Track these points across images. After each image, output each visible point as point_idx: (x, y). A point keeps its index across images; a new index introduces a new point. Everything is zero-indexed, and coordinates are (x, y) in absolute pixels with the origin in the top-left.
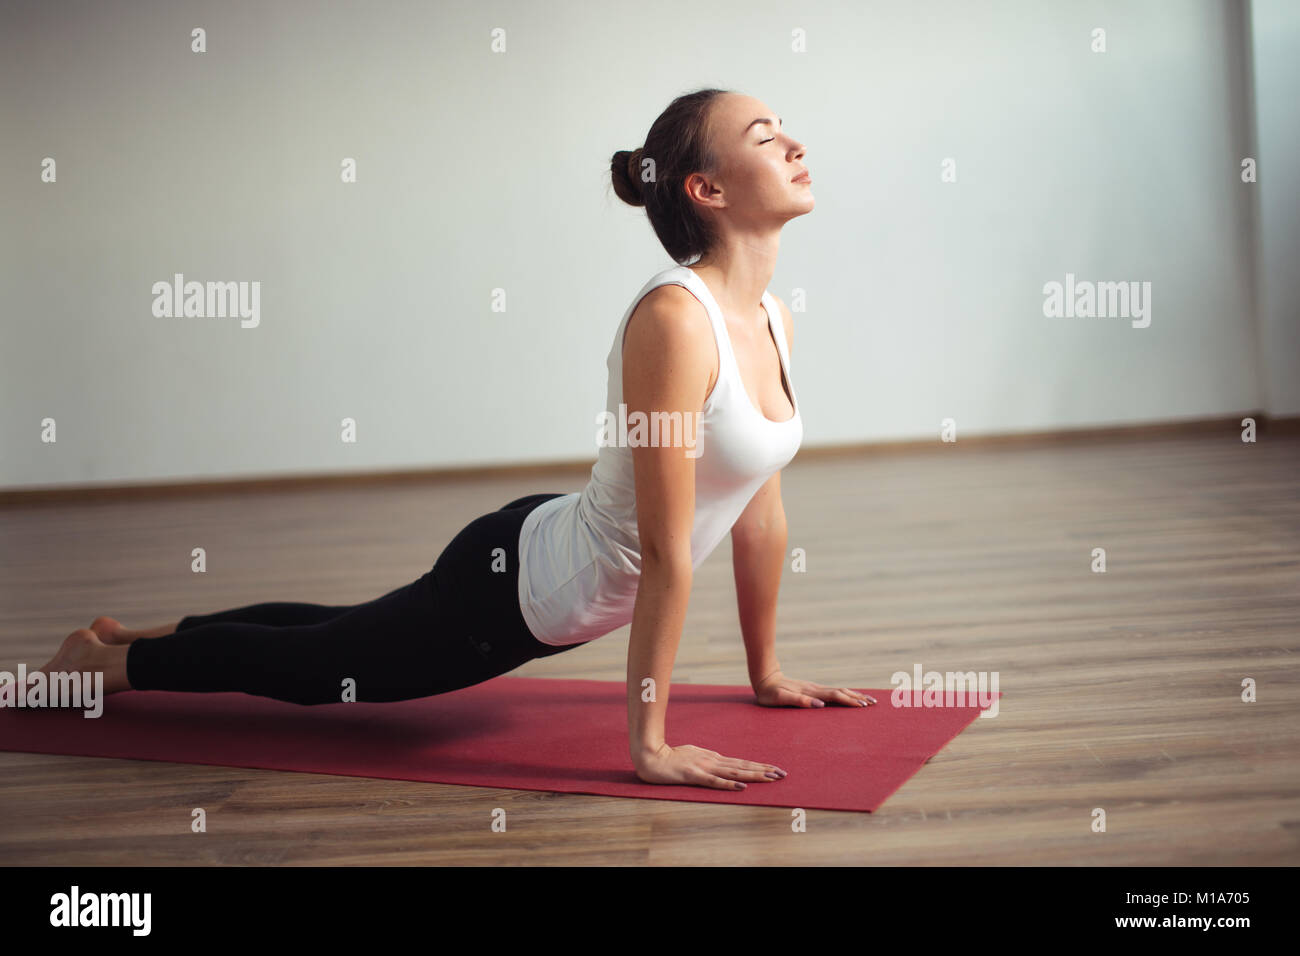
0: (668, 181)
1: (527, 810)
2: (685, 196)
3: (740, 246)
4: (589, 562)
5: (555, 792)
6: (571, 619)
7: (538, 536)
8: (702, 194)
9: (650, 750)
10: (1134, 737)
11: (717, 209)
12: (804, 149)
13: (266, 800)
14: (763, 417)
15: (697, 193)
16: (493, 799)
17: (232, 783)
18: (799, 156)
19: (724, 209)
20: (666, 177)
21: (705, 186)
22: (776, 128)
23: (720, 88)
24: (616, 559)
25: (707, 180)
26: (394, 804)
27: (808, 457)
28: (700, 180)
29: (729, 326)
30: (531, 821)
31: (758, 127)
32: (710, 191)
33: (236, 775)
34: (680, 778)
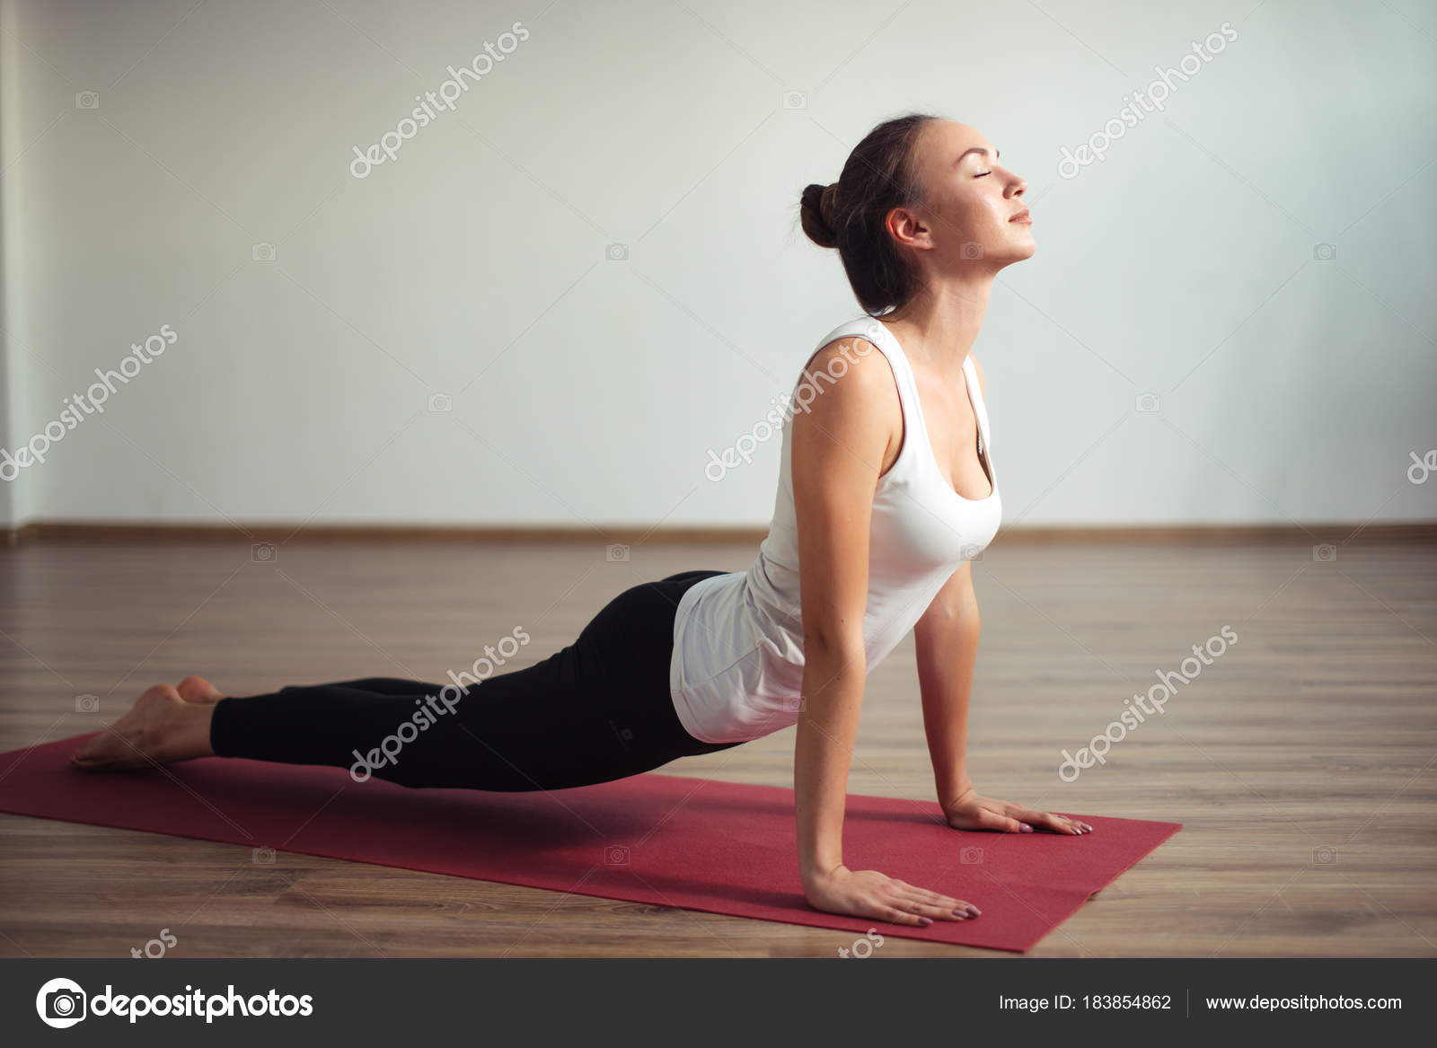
0: (865, 215)
1: (628, 923)
2: (886, 233)
3: (944, 293)
4: (753, 649)
5: (663, 906)
6: (727, 714)
7: (697, 615)
8: (904, 232)
9: (820, 870)
10: (1335, 886)
11: (922, 250)
12: (1024, 184)
13: (332, 893)
14: (956, 494)
15: (900, 231)
16: (590, 909)
17: (293, 871)
18: (1019, 193)
19: (931, 250)
20: (862, 211)
21: (909, 223)
22: (993, 160)
23: (930, 114)
24: (783, 647)
25: (912, 215)
26: (477, 908)
27: (1009, 539)
28: (904, 216)
29: (920, 387)
30: (632, 938)
31: (972, 157)
32: (914, 229)
33: (298, 862)
34: (849, 907)
